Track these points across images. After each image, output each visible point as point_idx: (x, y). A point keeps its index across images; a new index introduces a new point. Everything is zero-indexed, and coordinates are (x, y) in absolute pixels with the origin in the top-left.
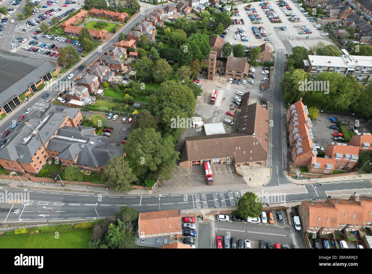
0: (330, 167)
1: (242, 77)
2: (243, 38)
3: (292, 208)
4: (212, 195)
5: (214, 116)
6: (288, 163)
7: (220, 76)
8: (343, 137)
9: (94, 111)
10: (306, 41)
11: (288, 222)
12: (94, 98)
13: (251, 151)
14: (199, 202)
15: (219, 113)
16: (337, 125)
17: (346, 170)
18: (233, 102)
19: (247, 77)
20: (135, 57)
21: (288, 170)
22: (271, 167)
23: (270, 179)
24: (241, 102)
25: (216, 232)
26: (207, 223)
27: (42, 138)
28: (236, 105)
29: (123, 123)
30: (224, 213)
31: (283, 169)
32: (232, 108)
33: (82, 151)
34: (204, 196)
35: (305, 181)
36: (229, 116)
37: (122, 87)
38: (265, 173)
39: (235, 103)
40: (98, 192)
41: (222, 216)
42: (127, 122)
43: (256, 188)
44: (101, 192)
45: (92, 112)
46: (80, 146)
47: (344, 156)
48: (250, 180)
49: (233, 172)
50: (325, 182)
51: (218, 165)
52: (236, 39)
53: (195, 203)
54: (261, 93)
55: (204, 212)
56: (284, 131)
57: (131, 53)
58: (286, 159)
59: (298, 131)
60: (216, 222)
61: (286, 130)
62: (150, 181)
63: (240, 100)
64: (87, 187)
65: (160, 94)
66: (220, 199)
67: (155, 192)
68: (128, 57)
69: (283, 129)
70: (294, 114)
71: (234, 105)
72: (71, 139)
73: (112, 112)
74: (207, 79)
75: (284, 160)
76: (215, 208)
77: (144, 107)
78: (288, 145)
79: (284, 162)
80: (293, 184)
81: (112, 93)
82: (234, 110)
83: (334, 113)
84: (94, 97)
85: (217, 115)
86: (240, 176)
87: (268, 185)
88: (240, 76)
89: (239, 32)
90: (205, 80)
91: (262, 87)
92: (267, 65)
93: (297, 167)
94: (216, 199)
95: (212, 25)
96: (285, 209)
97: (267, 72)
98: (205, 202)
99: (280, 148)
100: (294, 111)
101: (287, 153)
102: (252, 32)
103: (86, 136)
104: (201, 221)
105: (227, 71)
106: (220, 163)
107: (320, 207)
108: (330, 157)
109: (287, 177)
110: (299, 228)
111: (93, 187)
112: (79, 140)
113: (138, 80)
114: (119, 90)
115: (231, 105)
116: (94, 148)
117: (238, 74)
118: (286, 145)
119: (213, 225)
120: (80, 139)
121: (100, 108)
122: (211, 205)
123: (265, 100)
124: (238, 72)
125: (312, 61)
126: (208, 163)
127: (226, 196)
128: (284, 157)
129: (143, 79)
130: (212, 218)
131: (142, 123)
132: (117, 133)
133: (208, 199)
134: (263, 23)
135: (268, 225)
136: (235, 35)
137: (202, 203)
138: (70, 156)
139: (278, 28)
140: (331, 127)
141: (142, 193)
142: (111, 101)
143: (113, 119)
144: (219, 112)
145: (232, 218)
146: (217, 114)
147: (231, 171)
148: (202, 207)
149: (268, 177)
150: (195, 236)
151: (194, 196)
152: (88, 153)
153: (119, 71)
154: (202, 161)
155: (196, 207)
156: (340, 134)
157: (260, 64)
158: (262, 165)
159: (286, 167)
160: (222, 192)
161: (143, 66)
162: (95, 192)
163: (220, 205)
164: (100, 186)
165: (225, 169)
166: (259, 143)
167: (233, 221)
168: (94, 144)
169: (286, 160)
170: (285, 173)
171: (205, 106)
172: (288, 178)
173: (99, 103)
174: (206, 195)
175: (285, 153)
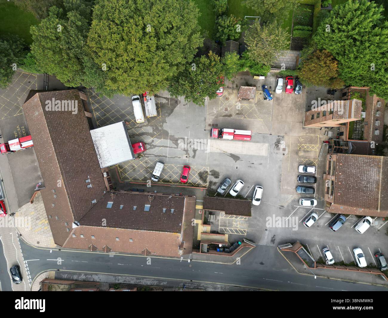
22: (60, 250)
23: (35, 247)
28: (217, 184)
31: (58, 270)
32: (207, 177)
36: (180, 172)
38: (47, 239)
56: (156, 283)
58: (83, 277)
61: (156, 286)
75: (80, 274)
79: (74, 274)
80: (30, 283)
82: (200, 182)
87: (22, 242)
99: (108, 270)
101: (98, 280)
109: (42, 275)
115: (215, 174)
118: (117, 282)
128: (86, 275)
149: (38, 243)
159: (65, 276)
169: (80, 277)
170: (52, 273)
171: (203, 119)
172: (40, 276)
175: (96, 278)
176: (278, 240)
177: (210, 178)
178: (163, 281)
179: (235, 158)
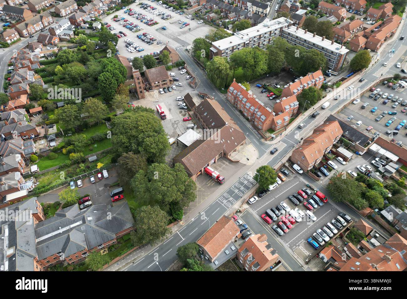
0: (287, 118)
1: (169, 84)
2: (138, 49)
3: (287, 161)
4: (230, 190)
5: (175, 129)
6: (258, 133)
7: (148, 92)
8: (274, 94)
9: (46, 192)
10: (191, 33)
11: (292, 173)
12: (33, 179)
13: (233, 138)
14: (227, 202)
15: (177, 124)
16: (264, 88)
17: (294, 116)
18: (180, 108)
19: (172, 82)
20: (39, 112)
21: (263, 137)
22: (251, 143)
23: (258, 151)
24: (186, 105)
25: (257, 214)
26: (246, 213)
27: (26, 252)
28: (184, 110)
29: (94, 183)
30: (251, 196)
31: (259, 139)
33: (86, 233)
34: (226, 194)
35: (279, 138)
36: (187, 122)
37: (56, 150)
38: (251, 149)
39: (183, 109)
40: (135, 259)
41: (252, 199)
42: (98, 180)
43: (254, 163)
44: (136, 257)
45: (45, 194)
46: (79, 230)
47: (290, 106)
48: (248, 160)
49: (229, 163)
50: (290, 131)
51: (215, 165)
52: (132, 52)
53: (225, 205)
54: (194, 90)
55: (237, 206)
57: (31, 111)
58: (254, 130)
59: (250, 105)
60: (251, 207)
62: (179, 212)
63: (184, 104)
64: (118, 264)
65: (126, 131)
66: (239, 189)
67: (186, 221)
68: (31, 115)
69: (234, 110)
70: (237, 94)
71: (183, 111)
72: (61, 231)
73: (71, 181)
74: (139, 99)
75: (254, 132)
76: (241, 197)
77: (101, 156)
78: (248, 119)
79: (255, 134)
81: (48, 163)
82: (187, 115)
83: (256, 81)
84: (32, 177)
85: (177, 126)
86: (237, 162)
87: (260, 156)
88: (166, 84)
89: (128, 44)
90: (137, 101)
91: (192, 85)
92: (180, 65)
93: (266, 132)
94: (236, 191)
95: (98, 47)
96: (284, 165)
97: (185, 70)
98: (231, 199)
99: (245, 125)
100: (235, 91)
102: (140, 40)
103: (76, 217)
104: (241, 215)
105: (153, 84)
106: (215, 162)
107: (308, 147)
108: (282, 112)
109: (266, 143)
110: (301, 172)
111: (124, 259)
112: (72, 226)
113: (67, 134)
114: (57, 155)
115: (180, 112)
116: (96, 222)
117: (164, 82)
118: (246, 120)
119: (251, 210)
120: (72, 224)
121: (54, 184)
122: (237, 198)
123: (203, 95)
124: (164, 81)
125: (219, 47)
126: (209, 167)
127: (242, 184)
129: (73, 130)
130: (246, 206)
131: (134, 167)
132: (97, 196)
133: (231, 196)
134: (143, 29)
135: (283, 183)
136: (128, 49)
137: (229, 201)
138: (78, 246)
139: (159, 29)
140: (262, 92)
141: (176, 230)
142: (57, 170)
143: (79, 186)
144: (176, 122)
145: (259, 197)
146: (175, 126)
147: (227, 163)
148: (232, 204)
149: (255, 151)
150: (247, 228)
151: (219, 200)
152: (94, 231)
153: (35, 136)
154: (203, 169)
155: (228, 208)
156: (271, 94)
157: (173, 66)
158: (244, 144)
159: (260, 136)
160: (236, 183)
161: (71, 116)
162: (130, 262)
163: (243, 193)
164: (130, 253)
165: (222, 164)
166: (234, 128)
167: (261, 197)
168: (93, 218)
170: (263, 140)
172: (268, 143)
173: (43, 181)
174: (227, 193)
175: (251, 127)
176: (193, 89)
177: (183, 113)
178: (234, 109)
179: (170, 110)
